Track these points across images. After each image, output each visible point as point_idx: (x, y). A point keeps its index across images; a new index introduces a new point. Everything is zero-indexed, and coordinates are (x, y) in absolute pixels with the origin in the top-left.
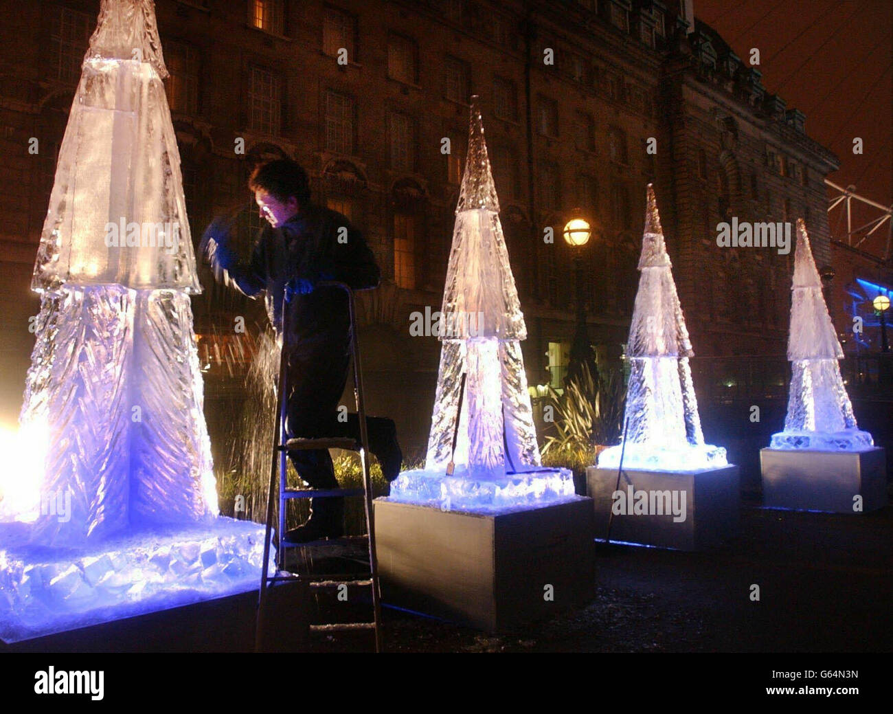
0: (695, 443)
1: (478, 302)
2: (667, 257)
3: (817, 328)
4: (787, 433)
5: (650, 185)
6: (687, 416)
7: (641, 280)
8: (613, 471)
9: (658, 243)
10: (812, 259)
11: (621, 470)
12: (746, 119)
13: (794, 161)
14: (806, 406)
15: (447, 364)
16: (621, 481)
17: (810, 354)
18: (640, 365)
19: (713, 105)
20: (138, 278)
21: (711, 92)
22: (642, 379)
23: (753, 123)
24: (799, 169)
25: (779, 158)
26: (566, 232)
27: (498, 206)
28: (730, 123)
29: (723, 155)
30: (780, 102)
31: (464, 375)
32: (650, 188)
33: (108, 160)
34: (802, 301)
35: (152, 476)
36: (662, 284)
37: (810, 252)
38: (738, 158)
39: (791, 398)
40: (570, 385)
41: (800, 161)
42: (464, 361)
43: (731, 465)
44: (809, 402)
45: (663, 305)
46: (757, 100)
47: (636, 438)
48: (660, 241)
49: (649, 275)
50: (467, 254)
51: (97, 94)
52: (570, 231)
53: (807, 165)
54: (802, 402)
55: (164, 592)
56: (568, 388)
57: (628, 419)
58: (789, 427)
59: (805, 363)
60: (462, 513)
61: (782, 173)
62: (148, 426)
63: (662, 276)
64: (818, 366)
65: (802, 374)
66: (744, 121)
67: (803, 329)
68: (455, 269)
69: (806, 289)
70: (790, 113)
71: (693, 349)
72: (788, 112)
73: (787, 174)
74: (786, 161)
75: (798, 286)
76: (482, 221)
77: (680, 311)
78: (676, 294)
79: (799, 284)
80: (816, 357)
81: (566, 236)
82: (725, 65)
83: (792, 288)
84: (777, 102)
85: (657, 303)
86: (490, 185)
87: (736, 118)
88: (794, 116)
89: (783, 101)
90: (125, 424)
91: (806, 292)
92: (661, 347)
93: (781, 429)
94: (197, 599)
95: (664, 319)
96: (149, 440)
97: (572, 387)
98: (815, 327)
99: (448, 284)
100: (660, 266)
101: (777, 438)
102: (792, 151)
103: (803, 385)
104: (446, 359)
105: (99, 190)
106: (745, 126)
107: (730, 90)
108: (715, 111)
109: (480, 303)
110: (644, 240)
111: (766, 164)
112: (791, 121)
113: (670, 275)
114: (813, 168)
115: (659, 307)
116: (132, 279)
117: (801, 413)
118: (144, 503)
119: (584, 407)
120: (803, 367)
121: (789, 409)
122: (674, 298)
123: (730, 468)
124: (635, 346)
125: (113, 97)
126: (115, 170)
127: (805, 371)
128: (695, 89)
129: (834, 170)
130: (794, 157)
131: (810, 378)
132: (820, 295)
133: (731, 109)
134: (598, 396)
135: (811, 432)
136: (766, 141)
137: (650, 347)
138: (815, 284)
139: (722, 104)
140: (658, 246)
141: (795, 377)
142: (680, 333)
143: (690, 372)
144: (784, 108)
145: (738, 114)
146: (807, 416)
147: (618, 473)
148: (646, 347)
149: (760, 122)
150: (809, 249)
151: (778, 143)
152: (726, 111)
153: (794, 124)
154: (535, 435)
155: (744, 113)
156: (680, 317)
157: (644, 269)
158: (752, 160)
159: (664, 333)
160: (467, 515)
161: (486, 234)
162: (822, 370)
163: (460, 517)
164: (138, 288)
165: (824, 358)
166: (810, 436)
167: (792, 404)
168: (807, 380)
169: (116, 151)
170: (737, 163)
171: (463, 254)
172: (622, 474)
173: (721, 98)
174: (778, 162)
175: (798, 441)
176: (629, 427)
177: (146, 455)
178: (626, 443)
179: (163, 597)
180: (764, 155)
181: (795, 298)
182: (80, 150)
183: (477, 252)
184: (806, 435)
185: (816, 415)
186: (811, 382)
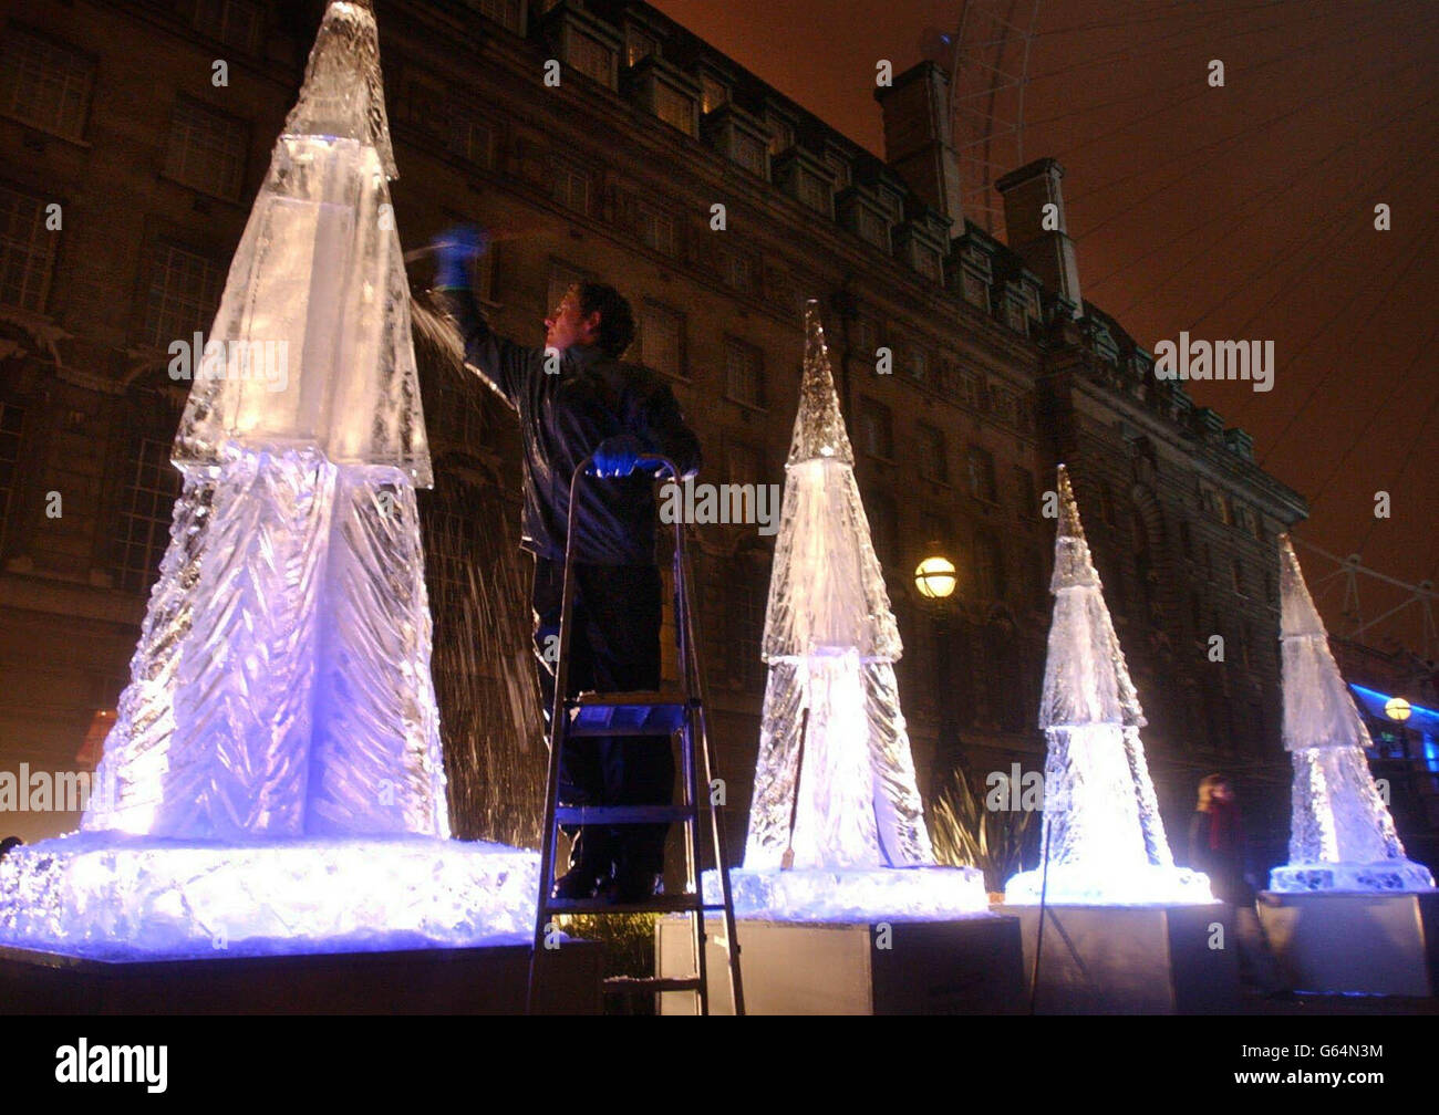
0: (1158, 863)
1: (826, 597)
2: (1095, 572)
3: (1326, 699)
4: (1293, 868)
5: (1062, 466)
6: (1143, 819)
7: (1056, 608)
8: (1031, 908)
9: (1080, 550)
10: (1306, 593)
11: (1043, 906)
12: (1167, 440)
13: (1241, 504)
14: (1320, 824)
15: (779, 694)
16: (1044, 926)
17: (1319, 738)
18: (1063, 740)
19: (1116, 418)
20: (342, 446)
21: (1114, 401)
22: (1067, 760)
23: (1178, 446)
24: (1249, 516)
25: (1220, 500)
26: (919, 576)
27: (851, 457)
28: (1145, 446)
29: (1137, 492)
30: (1213, 417)
31: (806, 712)
32: (1062, 472)
33: (306, 274)
34: (1297, 657)
35: (347, 756)
36: (1090, 611)
37: (1303, 582)
38: (1159, 496)
39: (1295, 810)
40: (939, 805)
41: (1251, 503)
42: (805, 691)
43: (1219, 901)
44: (1324, 815)
45: (1093, 646)
46: (1181, 413)
47: (1063, 857)
48: (1083, 549)
49: (1068, 598)
50: (807, 524)
51: (296, 183)
52: (925, 575)
53: (1261, 509)
54: (1313, 817)
55: (369, 930)
56: (935, 809)
57: (1050, 823)
58: (1298, 858)
59: (1313, 753)
60: (813, 925)
61: (1225, 522)
62: (344, 674)
63: (1088, 600)
64: (1334, 760)
65: (1309, 771)
66: (1162, 443)
67: (1304, 699)
68: (787, 550)
69: (1302, 639)
70: (1230, 434)
71: (1144, 714)
72: (1227, 433)
73: (1233, 522)
74: (1229, 503)
75: (1289, 635)
76: (829, 476)
77: (1121, 654)
78: (1112, 628)
79: (1291, 631)
80: (1328, 744)
81: (920, 582)
82: (1130, 365)
83: (1280, 638)
84: (1210, 419)
85: (1084, 639)
86: (837, 426)
87: (1151, 437)
88: (1237, 439)
89: (1218, 417)
90: (308, 669)
91: (1302, 645)
92: (1096, 710)
93: (1284, 861)
94: (423, 945)
95: (1097, 665)
96: (348, 697)
97: (942, 807)
98: (1323, 696)
99: (777, 571)
100: (1084, 585)
101: (1280, 875)
102: (1238, 489)
103: (1313, 789)
104: (777, 687)
105: (290, 314)
106: (1166, 451)
107: (1141, 397)
108: (1119, 427)
109: (830, 598)
110: (1057, 547)
111: (1201, 507)
112: (1232, 447)
113: (1101, 600)
114: (1271, 514)
115: (1088, 648)
116: (333, 447)
117: (1313, 831)
118: (331, 800)
119: (961, 840)
120: (1310, 760)
121: (1293, 829)
122: (1111, 634)
123: (1218, 905)
124: (1054, 708)
125: (320, 187)
126: (317, 285)
127: (1314, 767)
128: (1089, 394)
129: (1303, 518)
130: (1241, 498)
131: (1322, 777)
132: (1326, 648)
133: (1143, 425)
134: (983, 823)
135: (1334, 864)
136: (1198, 473)
137: (1077, 709)
138: (1315, 632)
139: (1131, 418)
140: (1080, 555)
141: (1299, 775)
142: (1121, 689)
143: (1143, 750)
144: (1221, 426)
145: (1156, 433)
146: (1323, 839)
147: (1039, 912)
148: (1071, 712)
149: (1188, 445)
150: (1301, 578)
151: (1217, 477)
152: (1138, 428)
153: (1237, 450)
154: (921, 810)
155: (1164, 430)
156: (1121, 664)
157: (1060, 593)
158: (1181, 500)
159: (1098, 688)
160: (821, 928)
161: (835, 495)
162: (1340, 764)
163: (810, 931)
164: (340, 461)
165: (1341, 745)
166: (1333, 869)
167: (1298, 818)
168: (1318, 781)
169: (318, 264)
170: (1157, 503)
171: (801, 525)
172: (1045, 911)
173: (1130, 410)
174: (1219, 505)
175: (1314, 880)
176: (1052, 838)
177: (338, 720)
178: (1050, 863)
179: (367, 935)
180: (1197, 492)
181: (1286, 653)
182: (265, 257)
183: (821, 521)
184: (1325, 868)
185: (1339, 837)
186: (1325, 783)
